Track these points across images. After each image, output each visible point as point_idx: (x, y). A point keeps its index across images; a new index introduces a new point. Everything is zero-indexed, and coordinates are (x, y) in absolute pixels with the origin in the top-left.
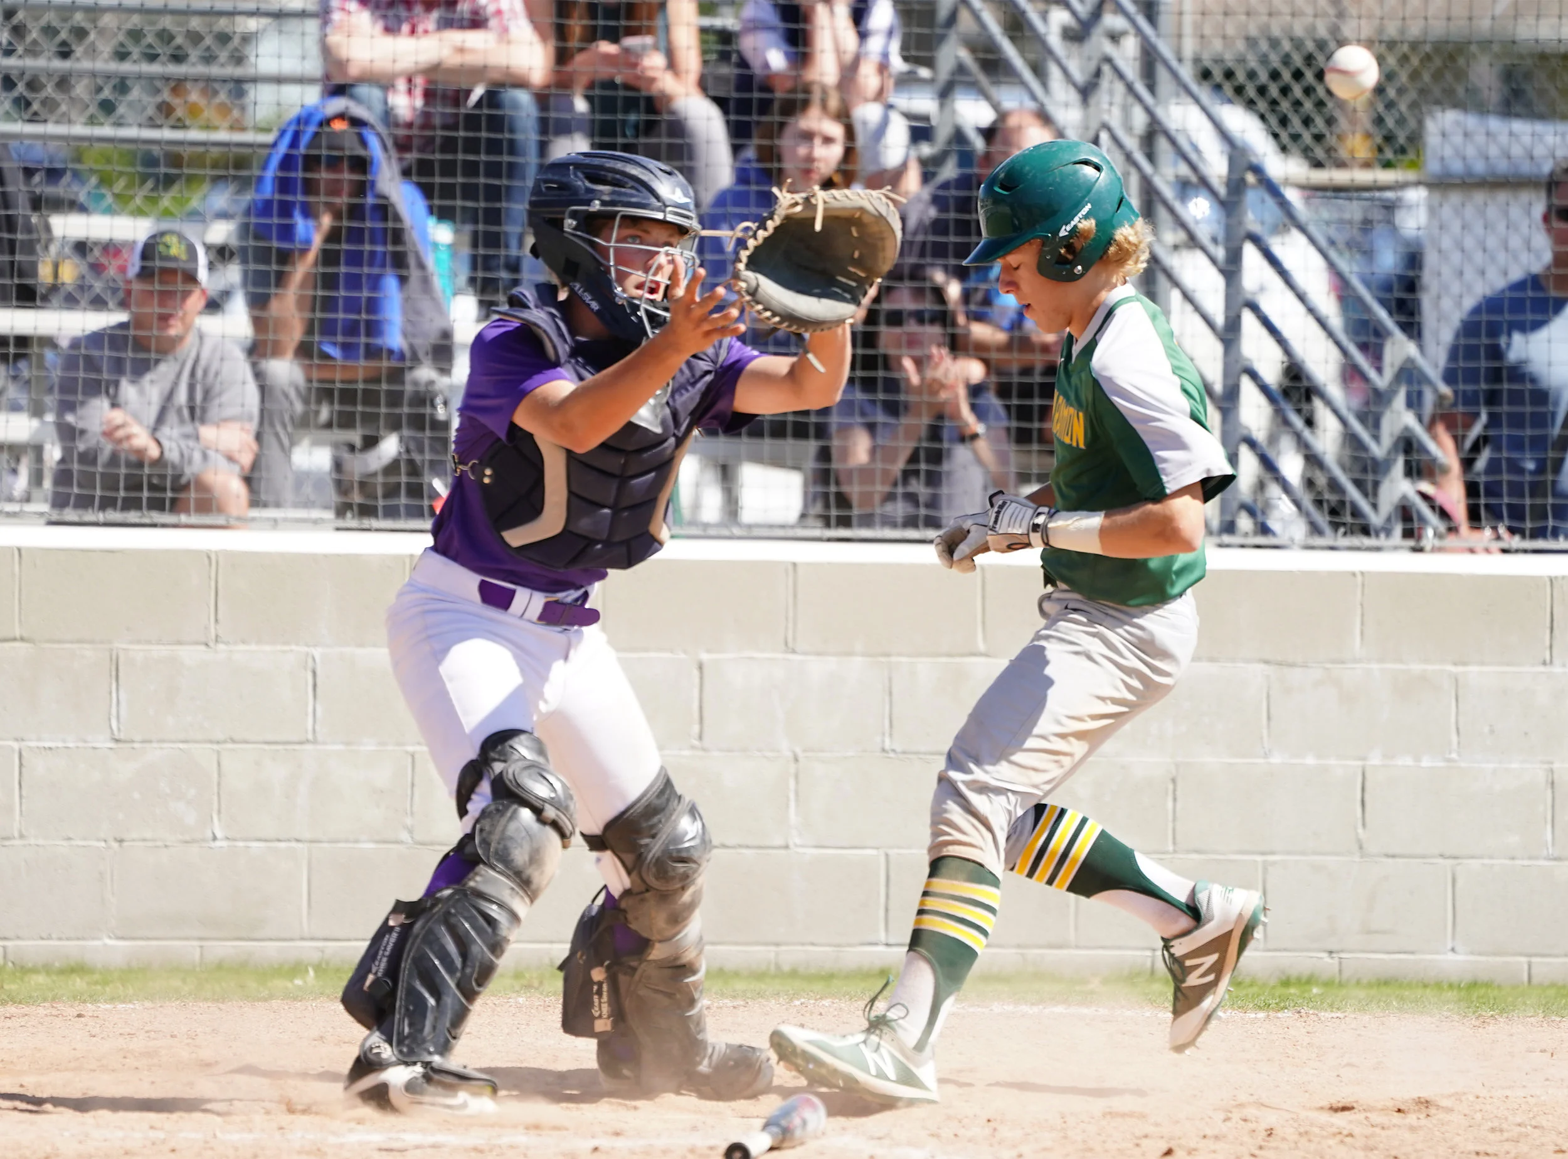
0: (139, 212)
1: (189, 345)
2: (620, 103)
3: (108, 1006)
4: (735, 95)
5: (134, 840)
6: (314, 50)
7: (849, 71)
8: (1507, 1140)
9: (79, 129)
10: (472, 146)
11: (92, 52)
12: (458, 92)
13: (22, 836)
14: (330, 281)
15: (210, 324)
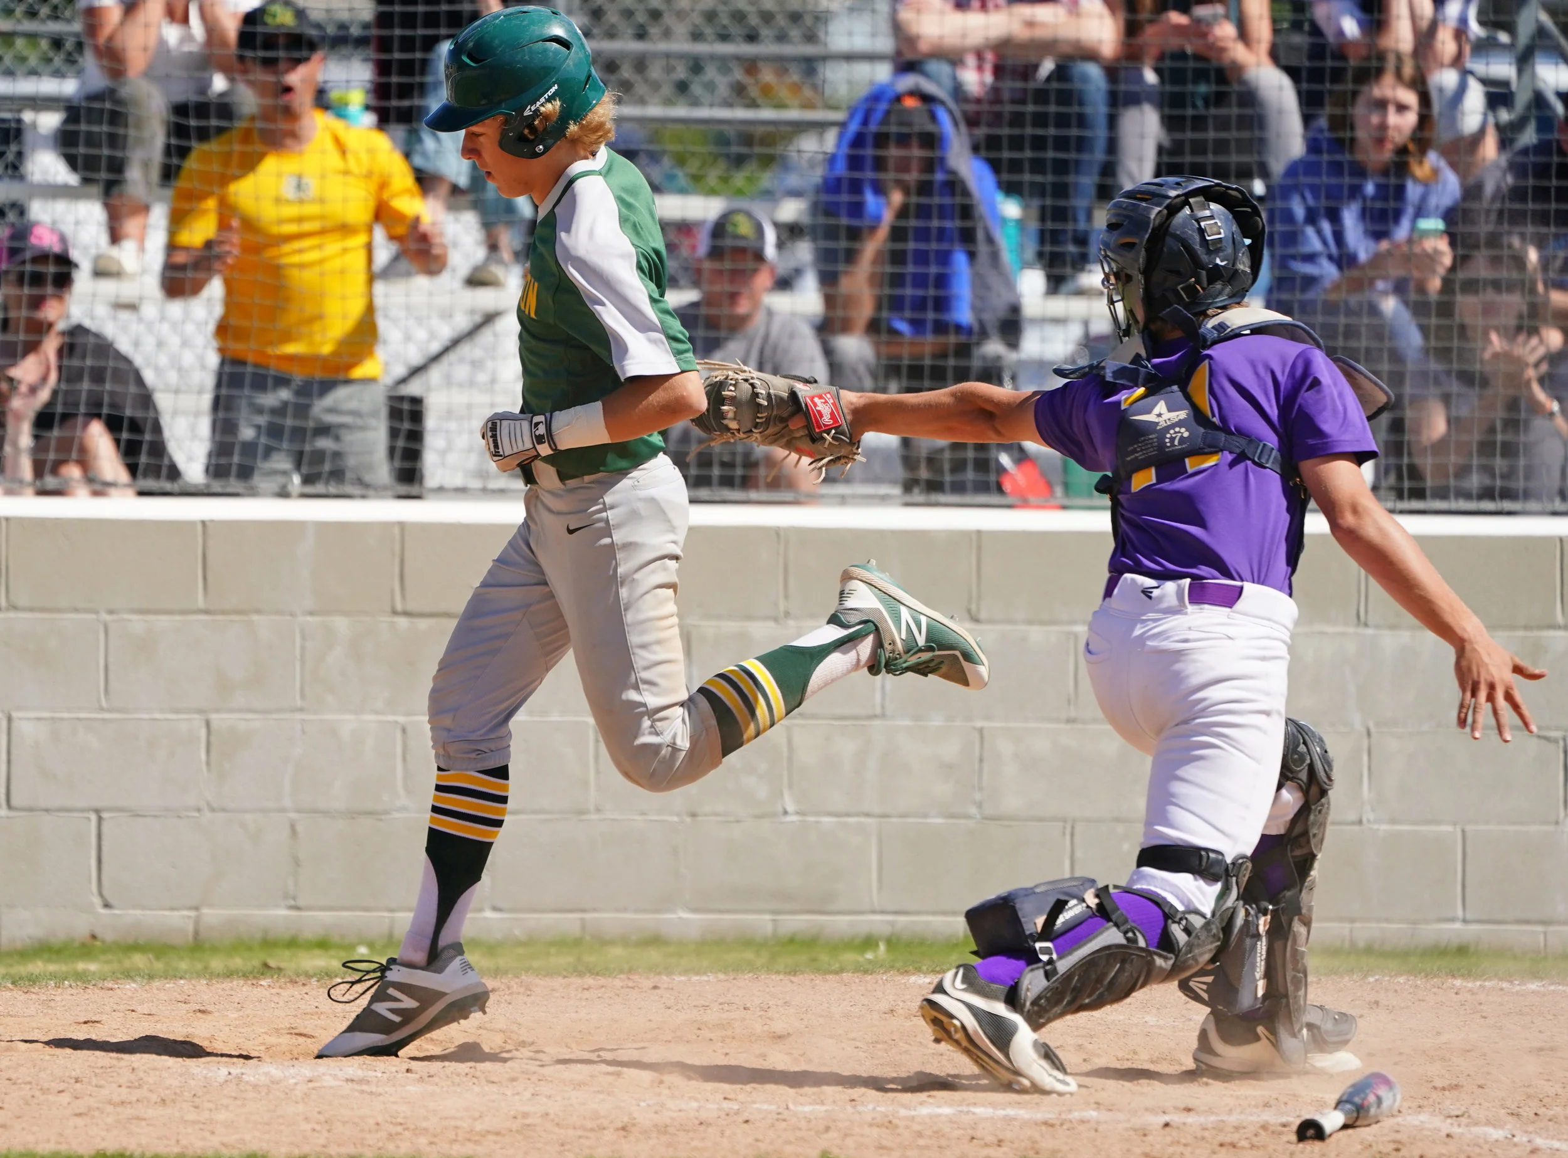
0: (711, 192)
1: (759, 321)
2: (1190, 75)
3: (683, 978)
4: (1306, 63)
5: (706, 815)
6: (884, 26)
7: (1425, 38)
9: (654, 110)
10: (1040, 120)
11: (667, 34)
12: (1026, 67)
13: (598, 810)
14: (897, 257)
15: (780, 302)
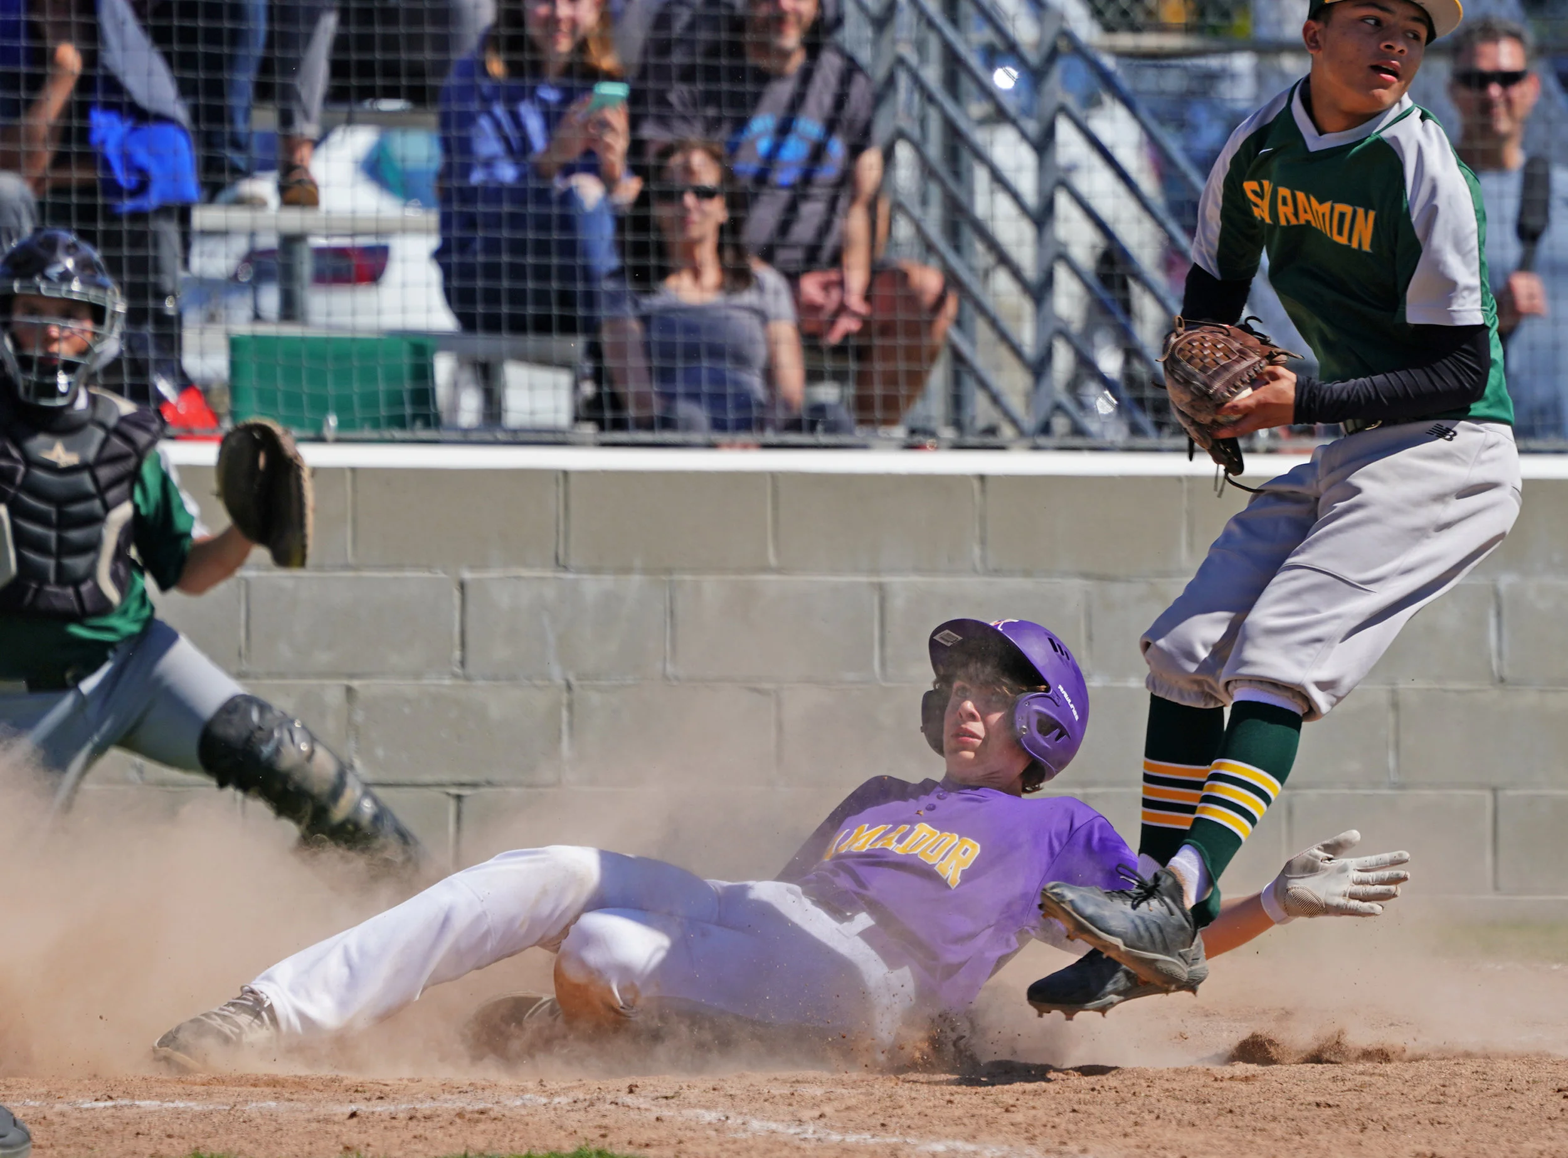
8: (1350, 1090)
